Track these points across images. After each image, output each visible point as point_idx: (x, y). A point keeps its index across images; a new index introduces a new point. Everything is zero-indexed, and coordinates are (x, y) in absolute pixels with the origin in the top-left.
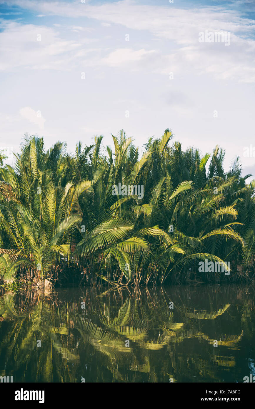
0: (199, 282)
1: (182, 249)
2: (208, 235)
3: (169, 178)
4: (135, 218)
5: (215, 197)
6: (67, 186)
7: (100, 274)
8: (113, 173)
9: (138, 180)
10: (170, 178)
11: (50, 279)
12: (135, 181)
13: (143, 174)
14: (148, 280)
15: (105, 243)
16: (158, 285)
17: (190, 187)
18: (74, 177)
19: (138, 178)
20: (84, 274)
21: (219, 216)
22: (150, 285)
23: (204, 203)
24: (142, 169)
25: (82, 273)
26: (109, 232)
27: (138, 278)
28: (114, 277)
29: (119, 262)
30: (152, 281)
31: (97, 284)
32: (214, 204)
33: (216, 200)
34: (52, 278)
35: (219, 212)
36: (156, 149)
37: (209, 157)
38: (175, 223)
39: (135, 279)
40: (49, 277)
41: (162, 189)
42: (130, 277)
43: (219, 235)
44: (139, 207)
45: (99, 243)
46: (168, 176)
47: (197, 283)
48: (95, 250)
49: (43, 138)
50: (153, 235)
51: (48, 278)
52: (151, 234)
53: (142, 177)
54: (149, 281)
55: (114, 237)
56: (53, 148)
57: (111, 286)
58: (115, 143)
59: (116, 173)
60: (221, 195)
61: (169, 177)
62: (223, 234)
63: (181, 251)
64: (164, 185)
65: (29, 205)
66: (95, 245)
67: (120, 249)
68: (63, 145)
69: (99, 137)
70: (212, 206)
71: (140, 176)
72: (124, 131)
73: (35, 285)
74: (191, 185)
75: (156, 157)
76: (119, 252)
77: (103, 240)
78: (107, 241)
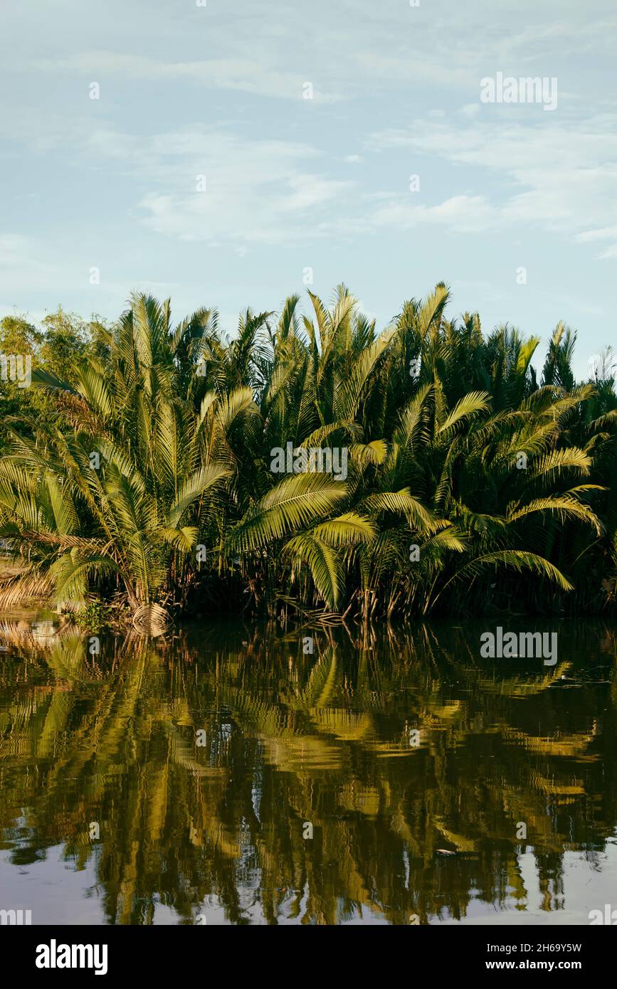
0: (516, 614)
1: (460, 541)
2: (523, 512)
3: (438, 385)
4: (356, 472)
5: (541, 428)
6: (206, 400)
7: (284, 593)
8: (313, 374)
9: (368, 391)
10: (441, 387)
11: (164, 602)
12: (361, 393)
13: (377, 376)
14: (392, 607)
15: (287, 526)
16: (417, 617)
17: (482, 406)
18: (222, 381)
19: (368, 386)
20: (250, 592)
21: (551, 470)
22: (397, 618)
23: (516, 444)
24: (378, 365)
25: (245, 591)
26: (296, 501)
27: (369, 602)
28: (315, 601)
29: (312, 567)
30: (402, 610)
31: (277, 616)
32: (537, 445)
33: (542, 435)
34: (168, 601)
35: (552, 462)
36: (414, 324)
37: (537, 345)
38: (448, 483)
39: (362, 606)
40: (164, 598)
41: (422, 410)
42: (335, 600)
43: (548, 510)
44: (361, 447)
45: (274, 525)
46: (437, 381)
47: (511, 615)
48: (266, 541)
49: (169, 301)
50: (393, 510)
51: (161, 601)
52: (389, 507)
53: (378, 382)
54: (393, 611)
55: (307, 513)
56: (189, 321)
57: (307, 619)
58: (316, 310)
59: (320, 374)
60: (552, 423)
61: (440, 384)
62: (555, 509)
63: (456, 545)
64: (429, 402)
65: (127, 443)
66: (266, 529)
67: (317, 539)
68: (211, 316)
69: (291, 298)
70: (533, 448)
71: (373, 380)
72: (347, 286)
73: (131, 615)
74: (484, 401)
75: (410, 340)
76: (317, 546)
77: (283, 520)
78: (291, 523)
